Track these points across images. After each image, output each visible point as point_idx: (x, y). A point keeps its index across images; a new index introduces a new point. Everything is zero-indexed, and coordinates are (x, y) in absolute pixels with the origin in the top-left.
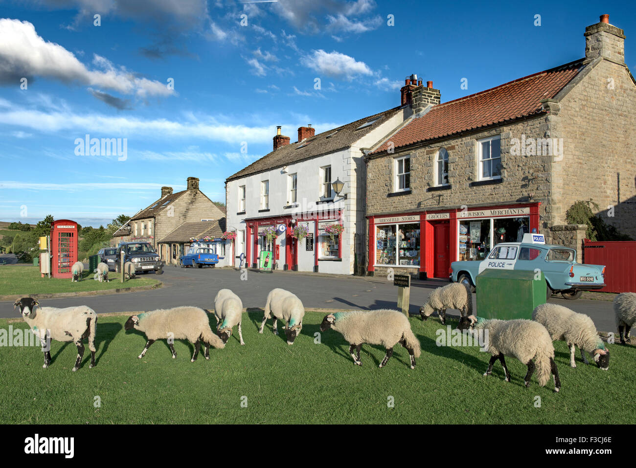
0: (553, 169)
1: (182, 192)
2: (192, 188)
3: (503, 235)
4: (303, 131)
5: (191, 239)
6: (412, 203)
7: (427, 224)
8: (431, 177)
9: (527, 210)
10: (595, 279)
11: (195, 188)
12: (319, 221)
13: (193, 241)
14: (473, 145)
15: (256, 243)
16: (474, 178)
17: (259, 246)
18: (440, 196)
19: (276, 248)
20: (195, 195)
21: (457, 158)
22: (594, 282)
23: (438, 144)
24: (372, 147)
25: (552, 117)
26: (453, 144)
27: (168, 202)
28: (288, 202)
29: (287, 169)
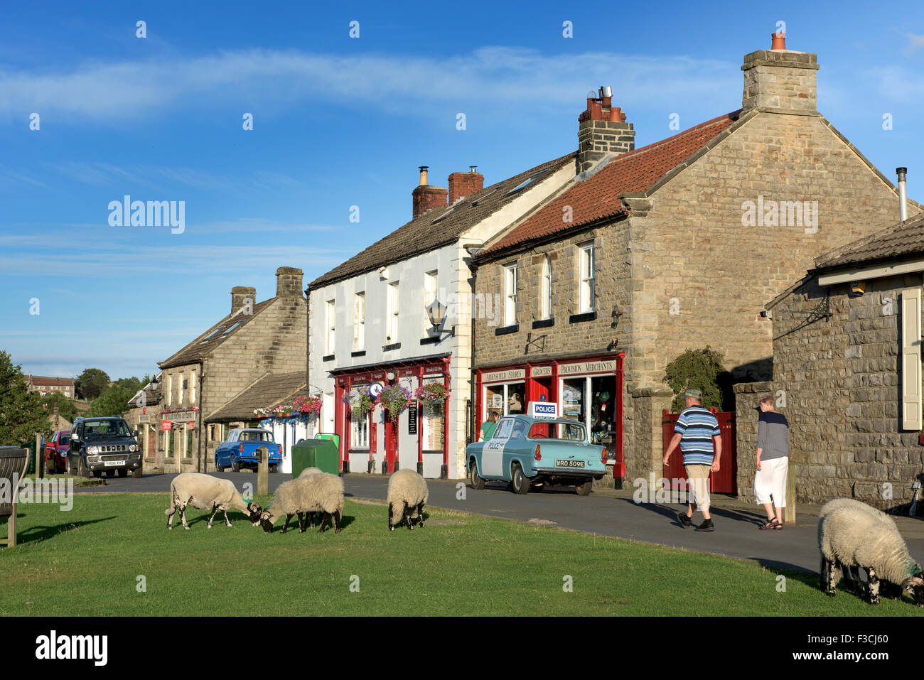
0: (635, 303)
1: (270, 302)
2: (287, 292)
3: (606, 403)
4: (456, 183)
5: (255, 412)
6: (519, 346)
7: (533, 383)
8: (537, 304)
9: (613, 364)
10: (586, 464)
11: (292, 293)
12: (424, 376)
13: (259, 416)
14: (572, 254)
15: (349, 418)
16: (573, 309)
17: (354, 426)
18: (544, 336)
19: (373, 428)
20: (294, 309)
21: (560, 273)
22: (585, 468)
23: (541, 248)
24: (487, 243)
25: (634, 221)
26: (556, 250)
27: (236, 325)
28: (389, 338)
29: (387, 272)
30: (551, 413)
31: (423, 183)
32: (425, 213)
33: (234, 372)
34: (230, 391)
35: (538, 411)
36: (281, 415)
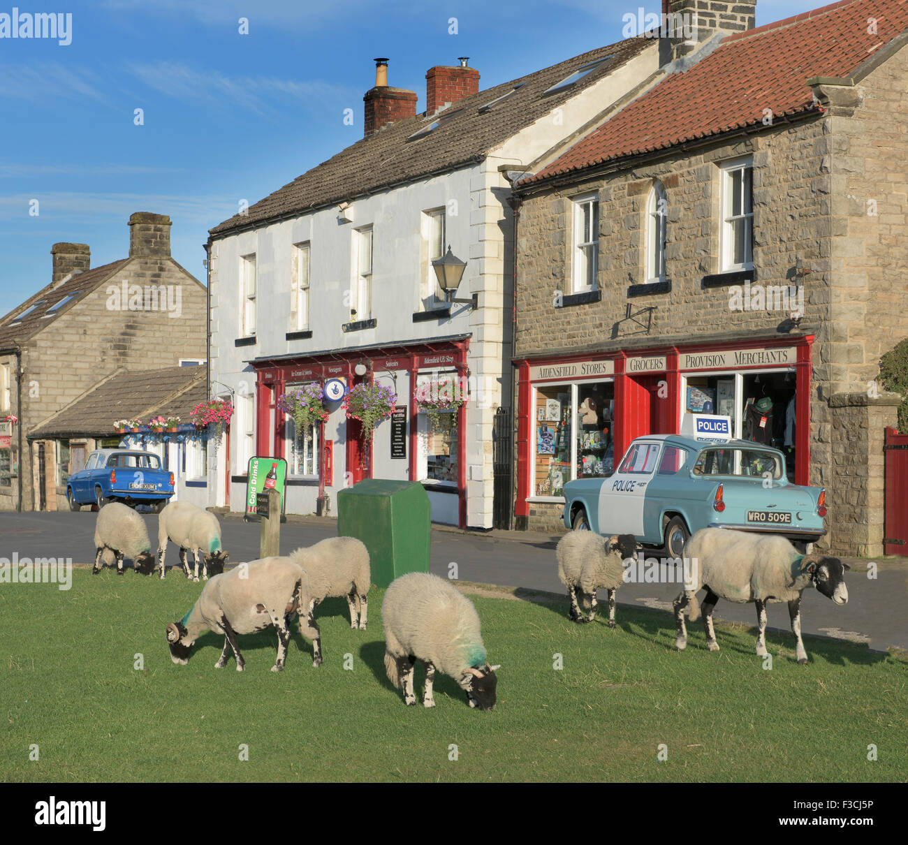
0: (835, 254)
1: (117, 266)
2: (146, 251)
3: (766, 415)
5: (116, 424)
6: (601, 325)
7: (629, 385)
8: (636, 257)
9: (791, 354)
10: (794, 518)
11: (155, 252)
12: (420, 370)
14: (708, 178)
15: (280, 434)
16: (710, 267)
17: (288, 443)
18: (650, 309)
19: (325, 448)
20: (158, 276)
21: (682, 209)
22: (792, 525)
23: (647, 170)
25: (834, 123)
26: (675, 172)
27: (66, 299)
28: (354, 312)
29: (351, 211)
30: (722, 432)
31: (382, 82)
32: (384, 128)
33: (68, 367)
34: (63, 395)
35: (702, 430)
36: (161, 430)
